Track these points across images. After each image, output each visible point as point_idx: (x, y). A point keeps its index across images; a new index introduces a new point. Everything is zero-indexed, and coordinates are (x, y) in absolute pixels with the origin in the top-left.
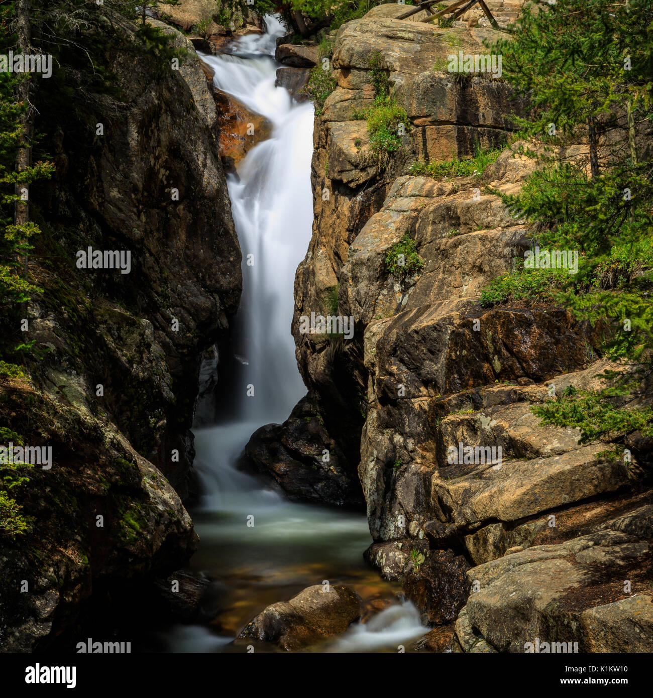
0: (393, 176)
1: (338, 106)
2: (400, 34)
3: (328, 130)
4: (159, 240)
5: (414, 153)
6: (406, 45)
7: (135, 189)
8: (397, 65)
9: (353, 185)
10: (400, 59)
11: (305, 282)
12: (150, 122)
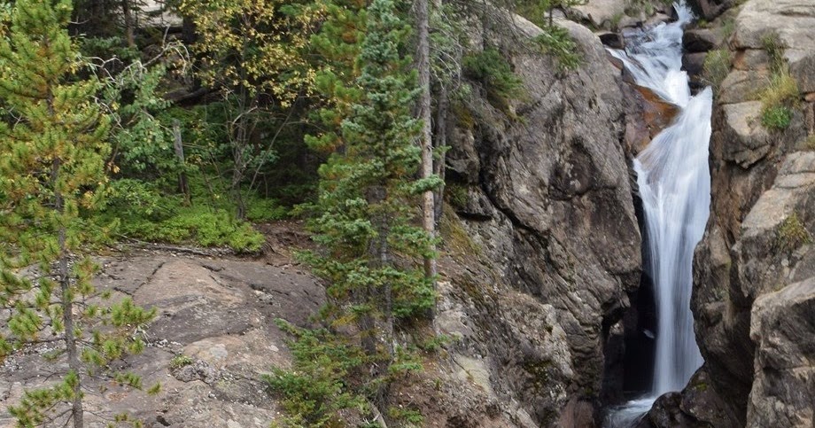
0: (784, 154)
1: (733, 88)
2: (795, 10)
3: (723, 112)
4: (566, 229)
5: (805, 129)
6: (802, 20)
7: (542, 185)
8: (791, 42)
9: (745, 165)
10: (793, 36)
11: (701, 262)
12: (554, 120)
